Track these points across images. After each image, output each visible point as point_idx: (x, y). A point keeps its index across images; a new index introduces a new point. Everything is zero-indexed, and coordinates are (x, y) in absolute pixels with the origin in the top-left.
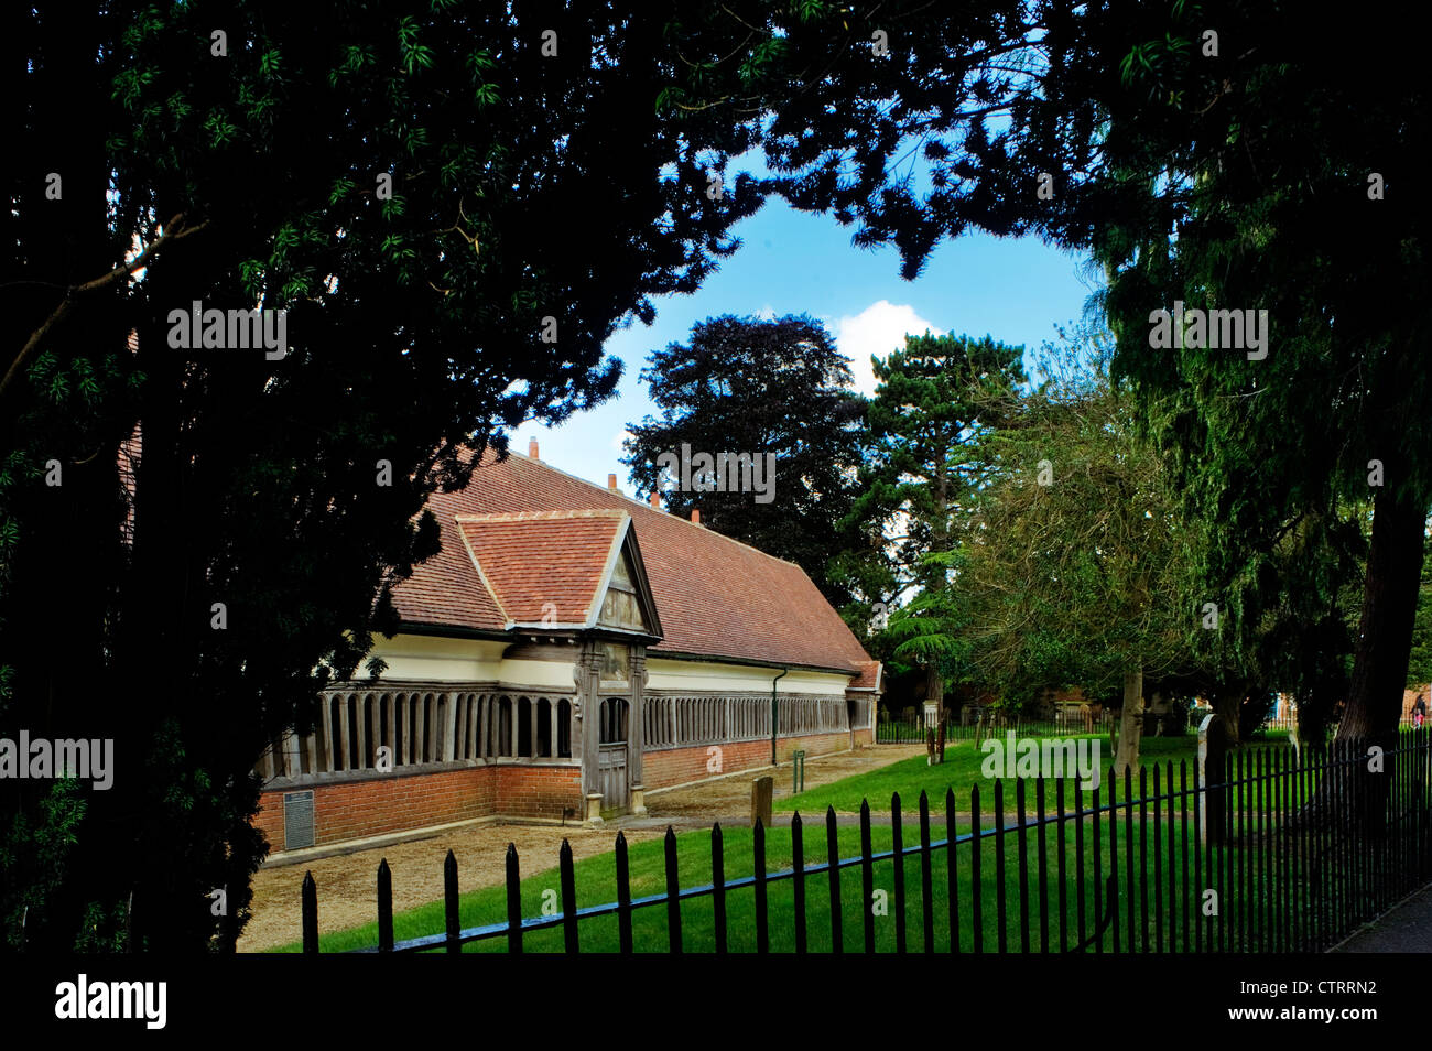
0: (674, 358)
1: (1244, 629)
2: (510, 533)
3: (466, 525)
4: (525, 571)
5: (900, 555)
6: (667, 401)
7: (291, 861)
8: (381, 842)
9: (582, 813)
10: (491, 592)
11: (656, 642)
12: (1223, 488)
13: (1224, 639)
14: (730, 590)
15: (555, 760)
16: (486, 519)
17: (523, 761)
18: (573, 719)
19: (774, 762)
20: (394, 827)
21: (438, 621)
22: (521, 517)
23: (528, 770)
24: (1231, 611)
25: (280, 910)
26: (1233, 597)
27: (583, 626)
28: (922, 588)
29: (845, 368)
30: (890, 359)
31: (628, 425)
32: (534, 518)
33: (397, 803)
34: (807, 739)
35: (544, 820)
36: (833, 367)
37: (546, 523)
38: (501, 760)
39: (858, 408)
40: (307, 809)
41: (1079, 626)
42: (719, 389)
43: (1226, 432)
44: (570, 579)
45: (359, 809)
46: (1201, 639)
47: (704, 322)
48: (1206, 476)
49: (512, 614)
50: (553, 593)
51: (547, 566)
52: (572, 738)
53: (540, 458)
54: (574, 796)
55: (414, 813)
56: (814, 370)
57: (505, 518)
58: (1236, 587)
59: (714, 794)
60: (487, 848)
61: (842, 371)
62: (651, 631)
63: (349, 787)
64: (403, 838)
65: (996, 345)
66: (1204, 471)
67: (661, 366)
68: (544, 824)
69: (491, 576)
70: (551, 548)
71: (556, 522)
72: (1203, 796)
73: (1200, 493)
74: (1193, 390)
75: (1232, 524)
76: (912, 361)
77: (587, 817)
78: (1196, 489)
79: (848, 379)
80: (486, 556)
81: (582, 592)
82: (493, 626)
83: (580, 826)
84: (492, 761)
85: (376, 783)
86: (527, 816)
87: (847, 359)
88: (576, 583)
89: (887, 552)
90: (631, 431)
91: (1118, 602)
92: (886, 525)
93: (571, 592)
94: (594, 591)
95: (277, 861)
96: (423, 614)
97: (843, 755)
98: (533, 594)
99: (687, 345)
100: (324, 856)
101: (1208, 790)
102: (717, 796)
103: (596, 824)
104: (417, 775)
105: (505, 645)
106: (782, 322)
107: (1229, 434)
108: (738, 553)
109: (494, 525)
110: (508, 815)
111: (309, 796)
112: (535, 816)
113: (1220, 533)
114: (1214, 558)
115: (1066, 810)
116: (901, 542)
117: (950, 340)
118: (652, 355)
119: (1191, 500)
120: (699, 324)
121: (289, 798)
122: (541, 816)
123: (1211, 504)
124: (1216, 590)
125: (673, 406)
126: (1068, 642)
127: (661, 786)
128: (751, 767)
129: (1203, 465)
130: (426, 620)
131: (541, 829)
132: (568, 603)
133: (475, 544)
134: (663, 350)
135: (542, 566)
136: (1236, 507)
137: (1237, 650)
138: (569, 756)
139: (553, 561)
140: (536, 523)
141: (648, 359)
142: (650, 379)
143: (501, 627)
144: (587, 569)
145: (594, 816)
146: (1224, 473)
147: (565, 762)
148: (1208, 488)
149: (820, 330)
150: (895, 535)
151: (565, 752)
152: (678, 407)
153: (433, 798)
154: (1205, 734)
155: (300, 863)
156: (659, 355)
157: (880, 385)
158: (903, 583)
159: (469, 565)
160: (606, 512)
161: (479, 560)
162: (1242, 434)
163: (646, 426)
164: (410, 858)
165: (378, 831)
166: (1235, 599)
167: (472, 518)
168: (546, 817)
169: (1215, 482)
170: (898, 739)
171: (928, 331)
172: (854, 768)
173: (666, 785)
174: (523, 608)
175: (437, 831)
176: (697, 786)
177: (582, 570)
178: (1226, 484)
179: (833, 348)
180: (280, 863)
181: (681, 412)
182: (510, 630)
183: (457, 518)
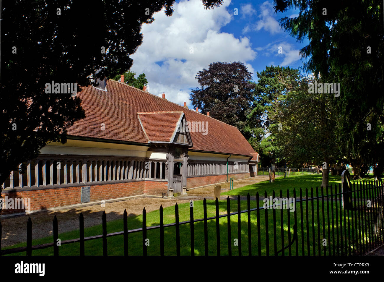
0: (205, 73)
1: (355, 145)
2: (151, 117)
3: (140, 115)
4: (155, 127)
5: (265, 124)
6: (203, 84)
7: (82, 206)
8: (110, 201)
9: (168, 194)
10: (145, 133)
11: (191, 147)
12: (347, 104)
13: (349, 148)
14: (216, 133)
15: (161, 179)
16: (145, 113)
17: (152, 179)
18: (166, 168)
19: (227, 181)
20: (113, 197)
21: (128, 140)
22: (155, 113)
23: (153, 182)
24: (351, 140)
25: (72, 221)
26: (351, 136)
27: (169, 142)
28: (271, 133)
29: (250, 75)
30: (262, 73)
31: (192, 90)
32: (158, 113)
33: (115, 190)
34: (237, 175)
35: (157, 196)
36: (247, 75)
37: (161, 114)
38: (146, 179)
39: (254, 86)
40: (88, 192)
41: (310, 144)
42: (216, 81)
43: (346, 88)
44: (166, 130)
45: (103, 192)
46: (343, 148)
47: (213, 64)
48: (342, 101)
49: (150, 139)
50: (162, 133)
51: (161, 126)
52: (166, 174)
53: (165, 98)
54: (166, 190)
55: (120, 193)
56: (242, 76)
57: (150, 113)
58: (352, 133)
59: (208, 190)
60: (139, 204)
61: (249, 76)
62: (190, 144)
63: (101, 186)
64: (116, 200)
65: (291, 69)
66: (341, 100)
67: (201, 75)
68: (157, 197)
69: (145, 128)
70: (162, 121)
71: (163, 114)
72: (342, 195)
73: (341, 106)
74: (338, 77)
75: (350, 115)
76: (268, 73)
77: (169, 196)
78: (339, 105)
79: (251, 78)
80: (145, 123)
81: (169, 133)
82: (144, 142)
83: (167, 198)
84: (143, 179)
85: (109, 185)
86: (153, 195)
87: (251, 73)
88: (168, 131)
89: (262, 124)
90: (193, 92)
91: (321, 137)
92: (261, 117)
93: (166, 133)
94: (173, 133)
95: (78, 206)
96: (124, 138)
97: (247, 179)
98: (156, 134)
99: (208, 69)
100: (92, 205)
101: (344, 193)
102: (209, 190)
103: (172, 198)
104: (121, 183)
105: (148, 147)
106: (233, 64)
107: (347, 89)
108: (219, 123)
109: (147, 115)
110: (147, 194)
111: (89, 188)
112: (154, 195)
113: (347, 117)
114: (345, 124)
115: (308, 197)
116: (265, 121)
117: (278, 68)
118: (199, 72)
119: (338, 108)
120: (211, 64)
121: (83, 188)
122: (156, 195)
123: (344, 109)
124: (346, 134)
125: (204, 85)
126: (307, 149)
127: (194, 187)
128: (220, 182)
129: (341, 98)
130: (125, 140)
131: (156, 199)
132: (165, 136)
133: (142, 120)
134: (202, 70)
135: (159, 126)
136: (351, 110)
137: (353, 151)
138: (164, 178)
139: (162, 125)
140: (158, 114)
141: (198, 73)
142: (198, 78)
143: (147, 142)
144: (171, 127)
145: (171, 195)
146: (347, 100)
147: (163, 180)
148: (343, 105)
149: (243, 65)
150: (264, 119)
151: (164, 177)
152: (205, 85)
153: (126, 189)
154: (343, 176)
155: (84, 207)
156: (200, 72)
157: (259, 80)
158: (265, 132)
159: (140, 125)
160: (177, 112)
161: (143, 124)
162: (350, 89)
163: (197, 90)
164: (116, 206)
165: (109, 198)
166: (352, 136)
167: (141, 113)
168: (158, 195)
169: (344, 103)
170: (263, 175)
171: (272, 66)
172: (249, 183)
173: (195, 187)
174: (153, 137)
175: (126, 199)
176: (204, 187)
177: (170, 127)
178: (348, 103)
179: (247, 70)
180: (79, 207)
181: (205, 87)
182: (149, 143)
183: (138, 113)
